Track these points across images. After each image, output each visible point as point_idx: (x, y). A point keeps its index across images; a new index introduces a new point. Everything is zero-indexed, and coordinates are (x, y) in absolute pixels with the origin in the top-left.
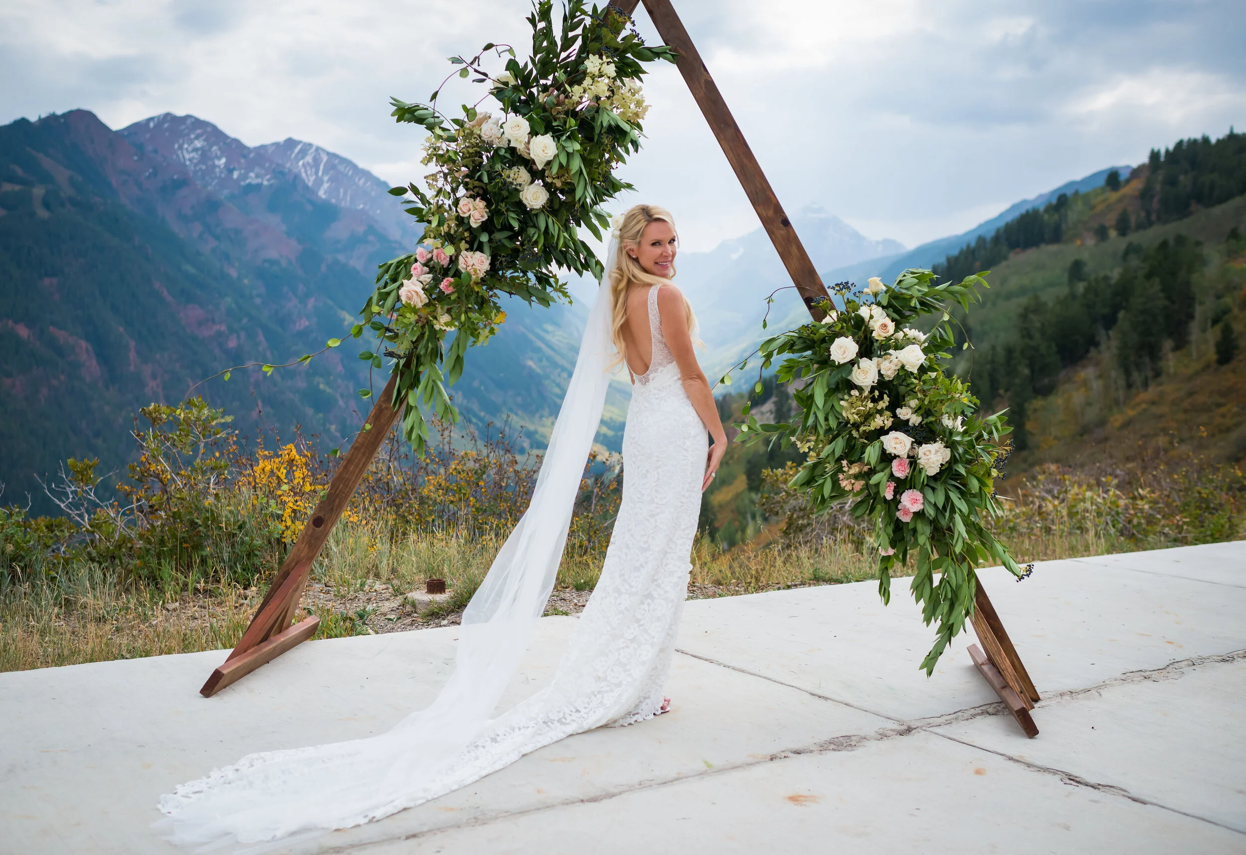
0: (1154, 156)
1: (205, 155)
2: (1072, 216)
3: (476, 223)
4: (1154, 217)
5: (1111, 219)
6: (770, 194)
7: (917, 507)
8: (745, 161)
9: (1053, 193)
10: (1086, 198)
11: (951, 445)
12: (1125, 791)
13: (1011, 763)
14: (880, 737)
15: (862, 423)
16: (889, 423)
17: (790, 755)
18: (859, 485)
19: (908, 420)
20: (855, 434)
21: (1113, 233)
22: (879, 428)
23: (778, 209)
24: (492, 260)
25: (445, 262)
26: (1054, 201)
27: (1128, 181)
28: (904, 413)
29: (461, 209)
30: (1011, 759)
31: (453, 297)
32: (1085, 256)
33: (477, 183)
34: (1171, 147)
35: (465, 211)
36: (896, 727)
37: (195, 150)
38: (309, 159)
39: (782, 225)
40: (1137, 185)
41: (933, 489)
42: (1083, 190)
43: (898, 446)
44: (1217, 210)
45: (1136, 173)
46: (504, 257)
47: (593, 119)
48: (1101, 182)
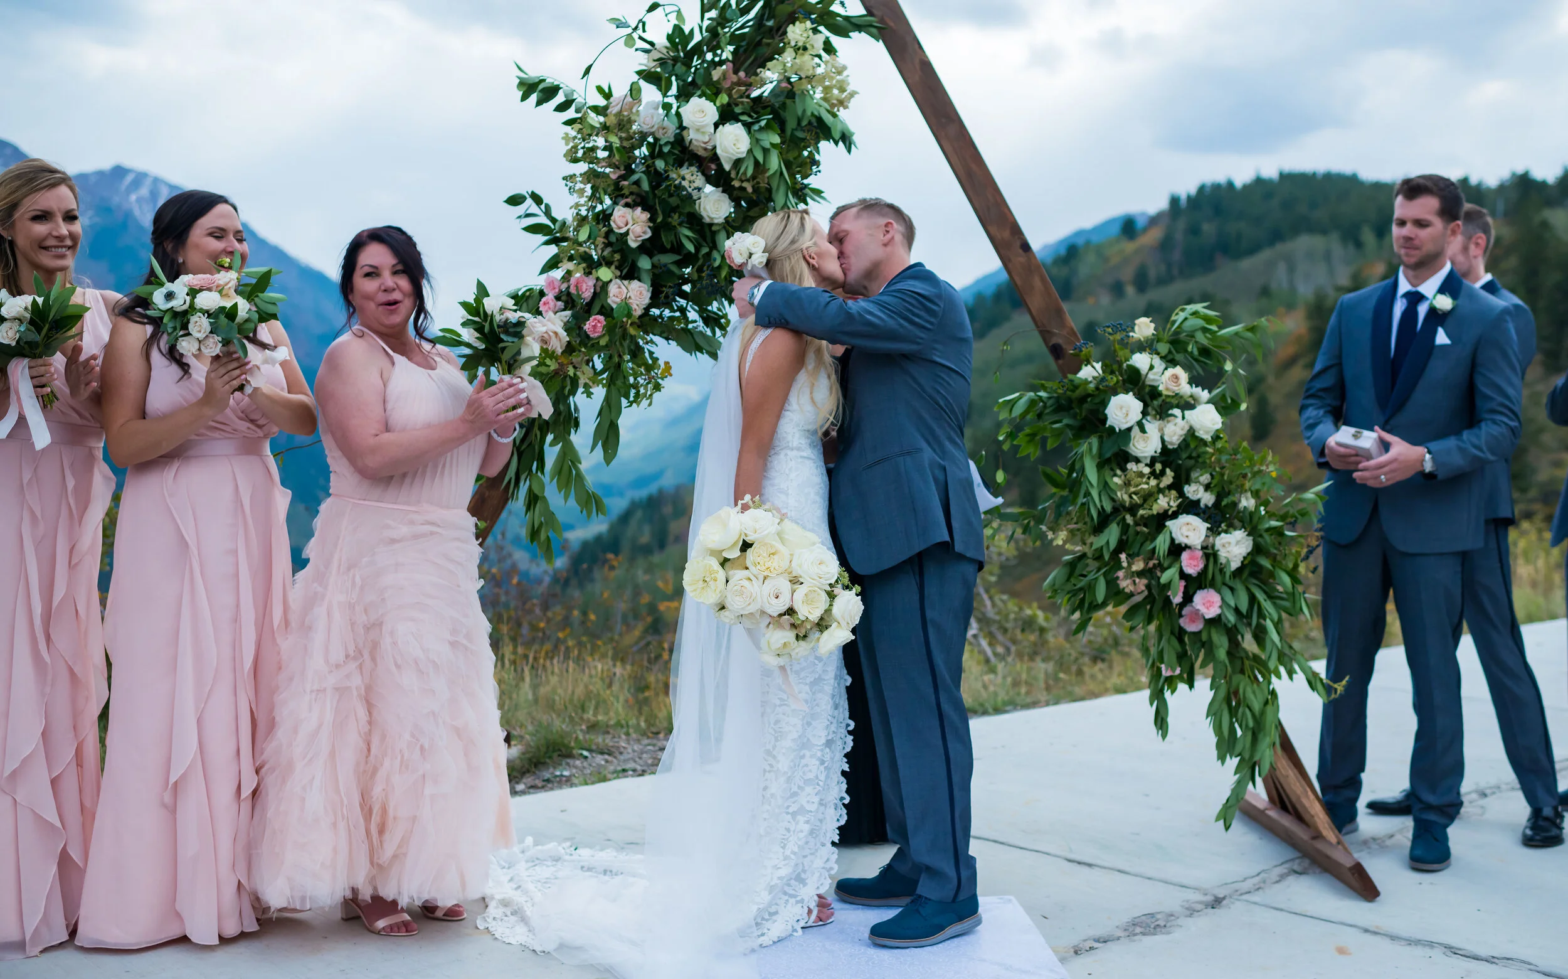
0: (1174, 201)
2: (1086, 267)
3: (636, 241)
4: (1175, 271)
5: (1127, 274)
6: (1006, 211)
7: (1211, 613)
8: (974, 167)
9: (1061, 242)
10: (1099, 250)
11: (1253, 532)
12: (1529, 964)
13: (1367, 936)
14: (1188, 913)
15: (1141, 506)
16: (1174, 504)
17: (1096, 945)
18: (1142, 583)
19: (1198, 501)
20: (1129, 519)
21: (1130, 290)
22: (1161, 511)
23: (1016, 230)
24: (653, 293)
25: (587, 294)
26: (1063, 251)
27: (1146, 229)
28: (1195, 491)
29: (614, 222)
30: (1366, 931)
31: (603, 342)
32: (1100, 316)
33: (634, 188)
34: (1193, 191)
35: (622, 225)
36: (1199, 897)
39: (1021, 251)
40: (1154, 236)
41: (1232, 589)
42: (1095, 239)
43: (1190, 534)
44: (1246, 264)
45: (1154, 221)
46: (670, 287)
47: (784, 106)
48: (1116, 230)
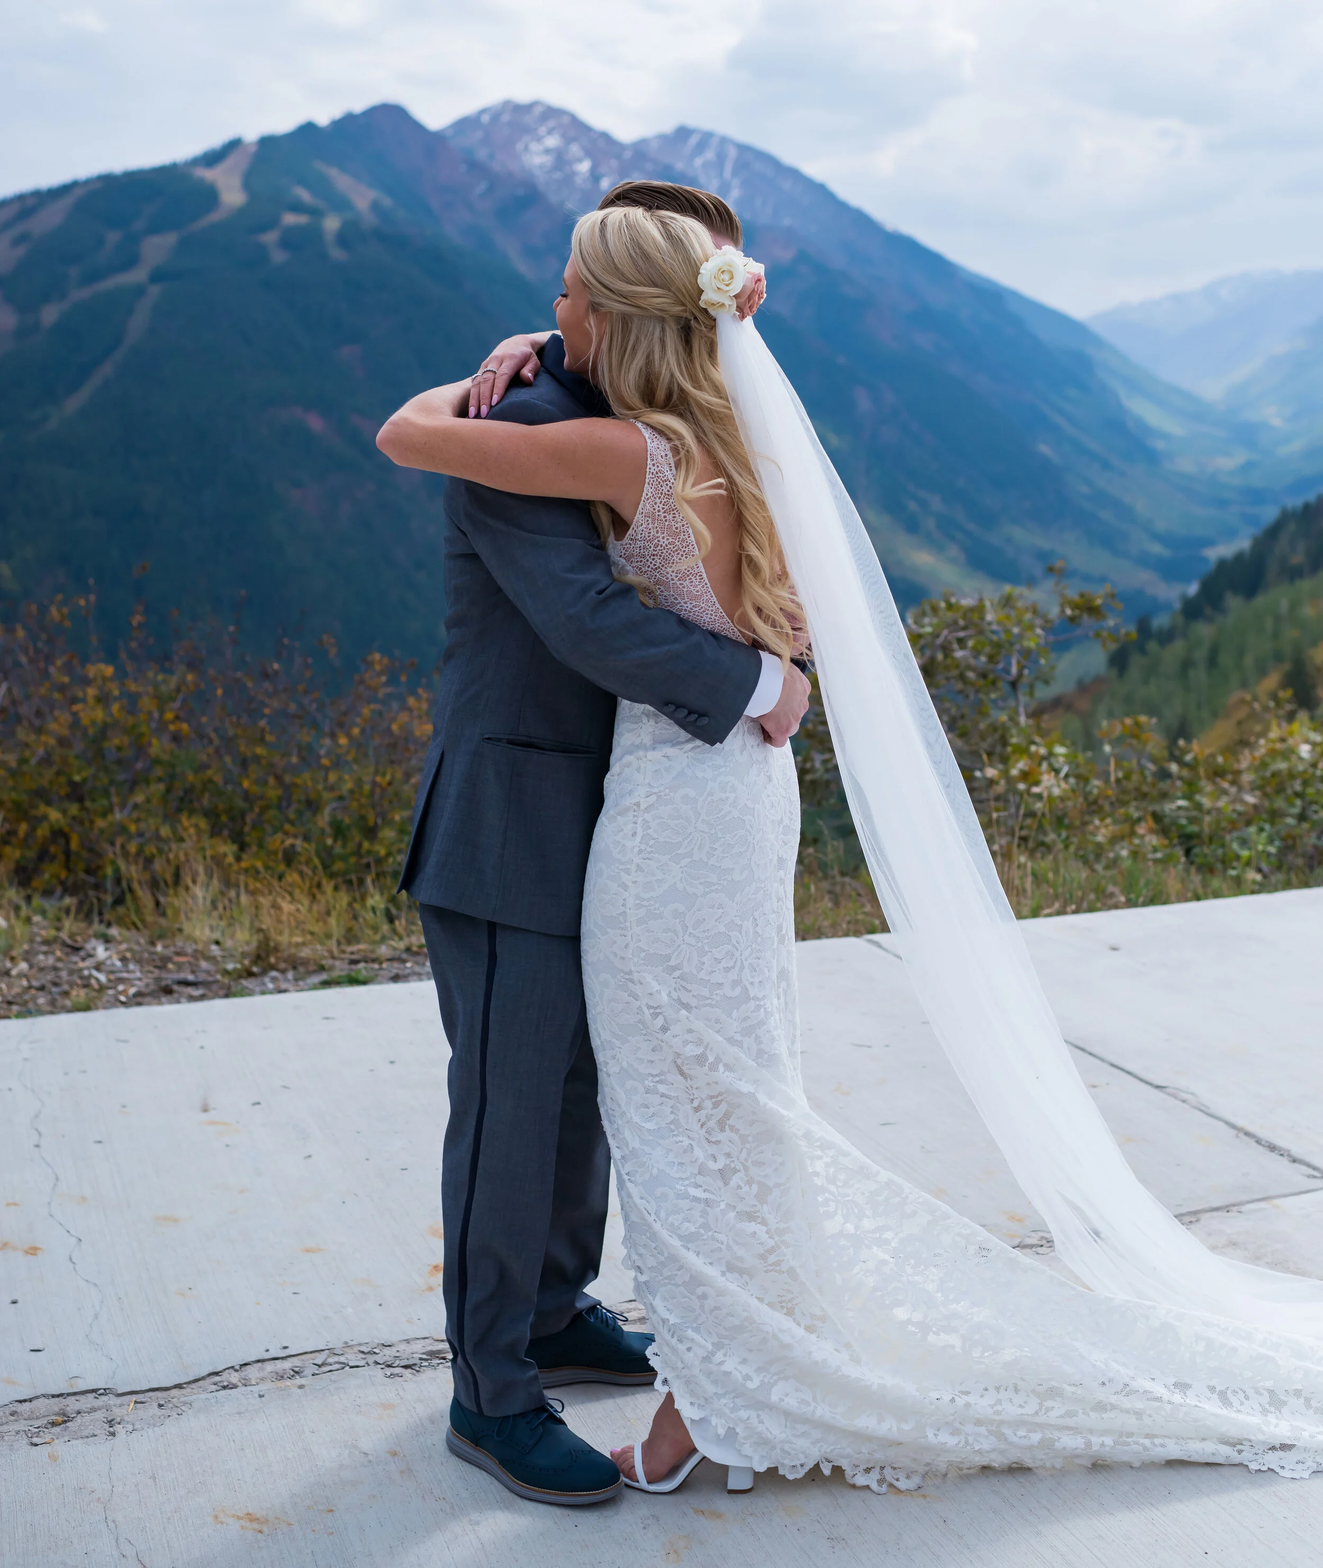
1: (561, 160)
37: (547, 151)
38: (710, 155)
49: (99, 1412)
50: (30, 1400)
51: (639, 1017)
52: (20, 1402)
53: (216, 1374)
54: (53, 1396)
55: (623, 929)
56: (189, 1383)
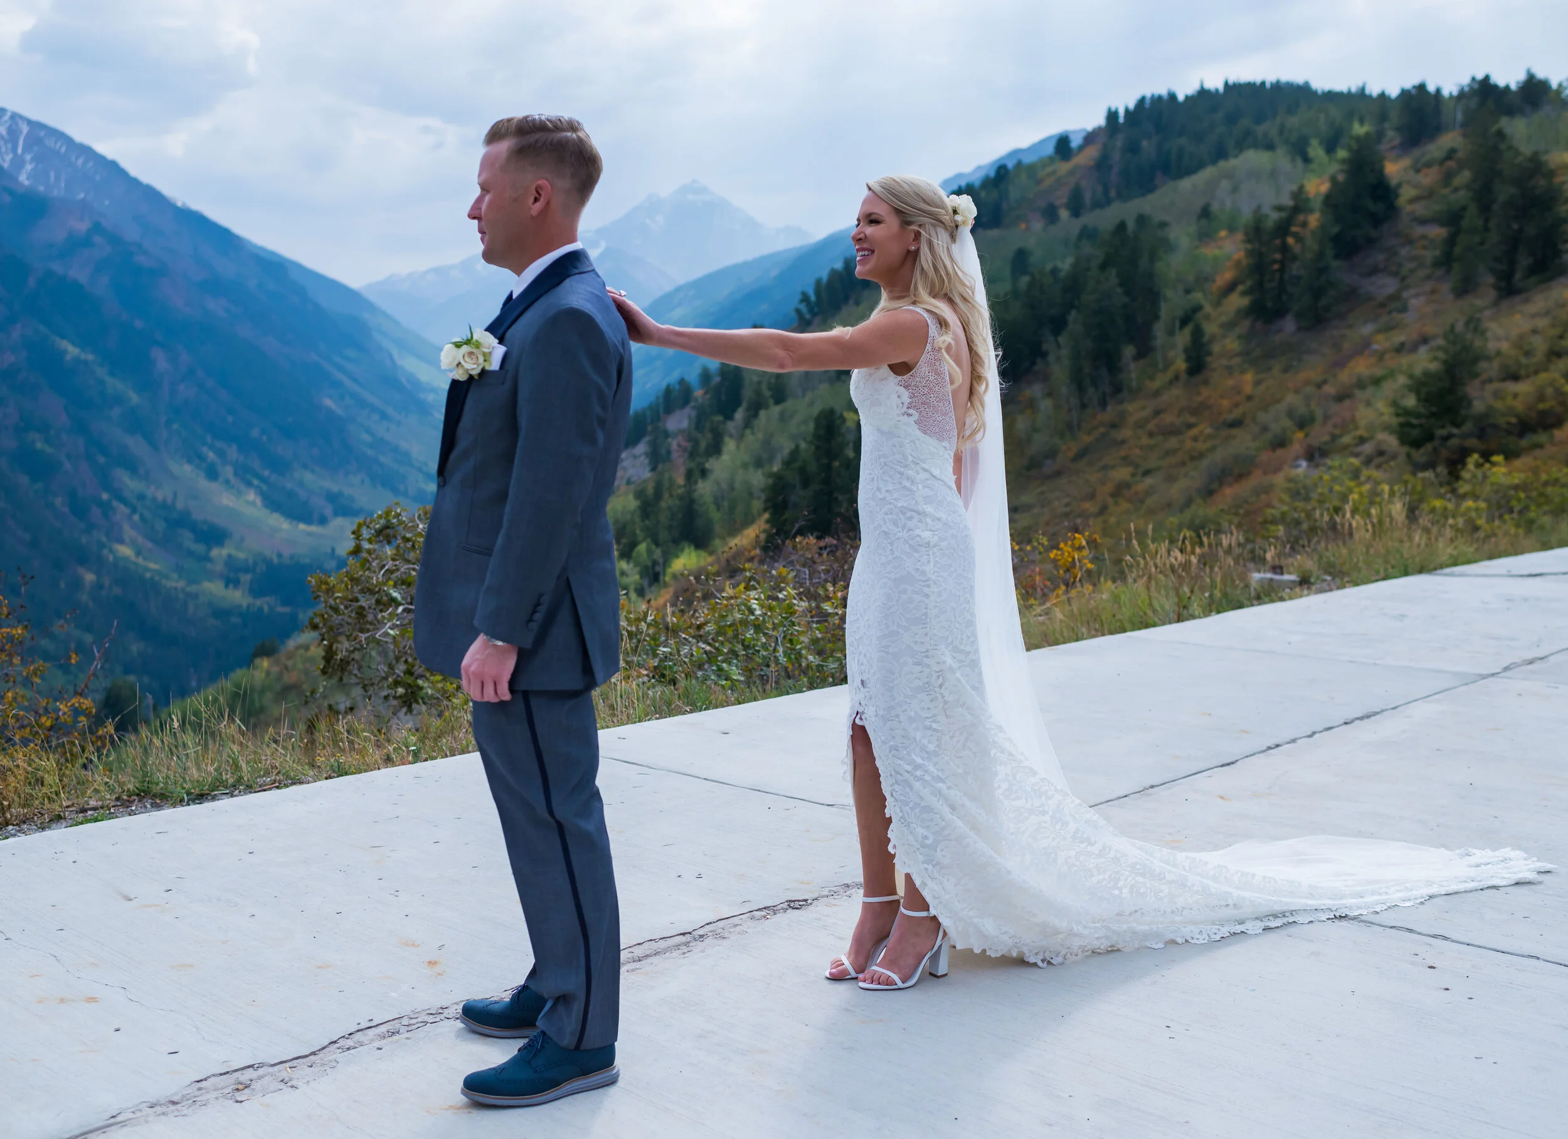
0: (1112, 116)
2: (1014, 192)
4: (1112, 193)
5: (1061, 197)
9: (992, 165)
10: (1031, 169)
21: (1064, 214)
26: (992, 174)
27: (1080, 148)
32: (1031, 243)
34: (1131, 105)
40: (1092, 153)
42: (1028, 159)
44: (1186, 183)
45: (1090, 138)
48: (1050, 150)
49: (266, 1078)
50: (205, 1079)
51: (928, 679)
52: (198, 1082)
53: (335, 1042)
54: (221, 1074)
55: (924, 624)
56: (319, 1050)
